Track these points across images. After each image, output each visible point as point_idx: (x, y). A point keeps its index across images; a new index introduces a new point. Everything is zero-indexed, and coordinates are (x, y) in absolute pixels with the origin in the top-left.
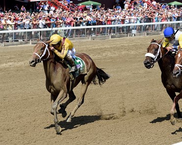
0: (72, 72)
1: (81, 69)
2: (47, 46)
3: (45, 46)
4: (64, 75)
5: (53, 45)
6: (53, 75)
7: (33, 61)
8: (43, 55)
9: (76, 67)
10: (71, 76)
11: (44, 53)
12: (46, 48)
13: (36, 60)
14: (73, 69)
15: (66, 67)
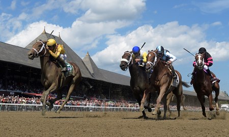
0: (63, 71)
1: (70, 71)
2: (44, 45)
3: (42, 45)
4: (57, 72)
5: (48, 46)
6: (48, 69)
7: (31, 54)
8: (40, 51)
9: (67, 68)
10: (63, 74)
11: (41, 50)
12: (43, 46)
13: (34, 54)
14: (64, 69)
15: (59, 66)
